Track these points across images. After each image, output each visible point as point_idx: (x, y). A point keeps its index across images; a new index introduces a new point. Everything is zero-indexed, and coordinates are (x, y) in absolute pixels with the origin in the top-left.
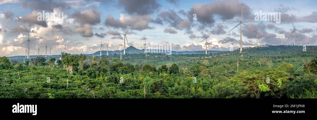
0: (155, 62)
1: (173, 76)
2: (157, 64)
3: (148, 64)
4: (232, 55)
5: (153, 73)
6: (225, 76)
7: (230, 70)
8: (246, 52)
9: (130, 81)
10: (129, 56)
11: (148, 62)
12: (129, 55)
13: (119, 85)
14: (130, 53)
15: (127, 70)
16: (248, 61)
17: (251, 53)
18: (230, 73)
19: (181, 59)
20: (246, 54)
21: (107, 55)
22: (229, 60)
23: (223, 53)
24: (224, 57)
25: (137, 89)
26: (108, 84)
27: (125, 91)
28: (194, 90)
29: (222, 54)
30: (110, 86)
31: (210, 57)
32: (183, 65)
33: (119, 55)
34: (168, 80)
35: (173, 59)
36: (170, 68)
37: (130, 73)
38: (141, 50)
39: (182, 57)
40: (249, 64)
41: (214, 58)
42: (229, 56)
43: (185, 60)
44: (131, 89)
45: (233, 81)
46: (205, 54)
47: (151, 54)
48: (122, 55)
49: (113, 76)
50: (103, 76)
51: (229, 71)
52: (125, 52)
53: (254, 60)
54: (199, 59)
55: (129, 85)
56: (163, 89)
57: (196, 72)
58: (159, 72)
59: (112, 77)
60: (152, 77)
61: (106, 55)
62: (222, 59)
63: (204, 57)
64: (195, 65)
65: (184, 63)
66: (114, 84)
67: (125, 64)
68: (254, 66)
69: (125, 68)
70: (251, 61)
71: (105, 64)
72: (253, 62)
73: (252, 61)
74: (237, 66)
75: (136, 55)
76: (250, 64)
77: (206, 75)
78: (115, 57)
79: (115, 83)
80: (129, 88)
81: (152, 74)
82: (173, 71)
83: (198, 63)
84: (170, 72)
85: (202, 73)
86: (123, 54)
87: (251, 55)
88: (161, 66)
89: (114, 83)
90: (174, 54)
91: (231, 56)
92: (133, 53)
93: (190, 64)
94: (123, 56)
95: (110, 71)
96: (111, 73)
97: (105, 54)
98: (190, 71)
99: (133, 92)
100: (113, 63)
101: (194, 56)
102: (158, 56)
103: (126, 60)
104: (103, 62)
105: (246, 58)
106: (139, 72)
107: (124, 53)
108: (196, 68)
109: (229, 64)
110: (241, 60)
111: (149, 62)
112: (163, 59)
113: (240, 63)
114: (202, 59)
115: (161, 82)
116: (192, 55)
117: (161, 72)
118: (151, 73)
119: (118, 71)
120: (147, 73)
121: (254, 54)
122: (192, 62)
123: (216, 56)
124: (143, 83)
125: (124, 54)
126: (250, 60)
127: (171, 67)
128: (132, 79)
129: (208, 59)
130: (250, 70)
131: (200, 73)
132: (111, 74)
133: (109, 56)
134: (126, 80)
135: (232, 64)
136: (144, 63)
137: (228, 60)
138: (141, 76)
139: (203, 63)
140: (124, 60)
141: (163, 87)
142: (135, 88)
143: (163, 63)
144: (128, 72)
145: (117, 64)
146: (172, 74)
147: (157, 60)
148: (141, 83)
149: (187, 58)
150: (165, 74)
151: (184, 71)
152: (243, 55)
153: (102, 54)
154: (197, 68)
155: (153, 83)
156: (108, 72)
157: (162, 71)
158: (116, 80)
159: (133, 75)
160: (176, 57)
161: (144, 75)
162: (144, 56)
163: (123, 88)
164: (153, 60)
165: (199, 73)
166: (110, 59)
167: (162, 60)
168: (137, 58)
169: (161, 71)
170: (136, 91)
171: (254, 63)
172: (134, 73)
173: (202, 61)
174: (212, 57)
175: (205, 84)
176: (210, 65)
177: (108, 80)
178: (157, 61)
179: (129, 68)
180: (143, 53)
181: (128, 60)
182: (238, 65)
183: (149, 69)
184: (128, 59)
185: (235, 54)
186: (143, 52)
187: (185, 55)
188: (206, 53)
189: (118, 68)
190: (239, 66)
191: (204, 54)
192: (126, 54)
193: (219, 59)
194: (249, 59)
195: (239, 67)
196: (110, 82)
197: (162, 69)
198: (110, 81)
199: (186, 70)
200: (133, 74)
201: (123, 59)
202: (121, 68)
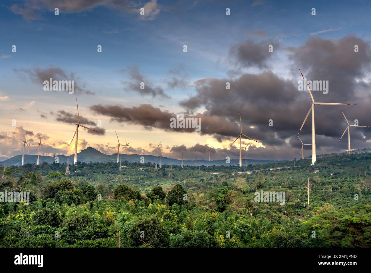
0: (137, 181)
1: (175, 209)
2: (142, 185)
3: (124, 185)
4: (294, 169)
5: (134, 202)
6: (280, 212)
7: (291, 200)
8: (326, 164)
9: (86, 220)
10: (85, 168)
11: (123, 181)
12: (84, 164)
13: (62, 230)
14: (88, 161)
15: (79, 197)
16: (330, 183)
17: (338, 166)
18: (292, 206)
19: (190, 175)
20: (326, 168)
21: (38, 164)
22: (289, 180)
23: (275, 164)
24: (277, 172)
25: (102, 237)
26: (36, 227)
27: (74, 242)
28: (222, 240)
29: (273, 167)
30: (41, 232)
31: (249, 173)
32: (194, 188)
33: (63, 165)
34: (167, 217)
35: (174, 175)
36: (170, 193)
37: (86, 202)
38: (109, 156)
39: (191, 171)
40: (334, 189)
41: (256, 175)
42: (289, 172)
43: (198, 178)
44: (89, 237)
45: (314, 226)
46: (239, 167)
47: (130, 164)
48: (70, 166)
49: (49, 210)
50: (26, 211)
51: (290, 203)
52: (78, 158)
53: (344, 181)
54: (226, 175)
55: (85, 229)
56: (158, 237)
57: (221, 203)
58: (146, 200)
59: (47, 213)
60: (133, 212)
61: (34, 164)
62: (274, 178)
63: (236, 172)
64: (218, 189)
65: (197, 183)
66: (49, 228)
67: (77, 185)
68: (346, 193)
69: (76, 193)
70: (338, 182)
71: (32, 182)
72: (342, 185)
73: (340, 184)
74: (306, 192)
75: (98, 166)
76: (336, 189)
77: (241, 209)
78: (55, 169)
79: (53, 226)
80: (84, 236)
81: (134, 204)
82: (176, 199)
83: (225, 184)
84: (168, 201)
85: (234, 204)
86: (71, 164)
87: (337, 170)
88: (150, 189)
89: (49, 226)
90: (177, 166)
91: (292, 171)
92: (93, 162)
93: (209, 186)
94: (73, 168)
95: (42, 198)
96: (45, 203)
97: (32, 163)
98: (208, 201)
99: (93, 244)
100: (50, 182)
101: (217, 170)
102: (145, 169)
103: (78, 176)
104: (26, 179)
105: (325, 177)
106: (106, 202)
107: (75, 161)
108: (220, 195)
109: (290, 188)
110: (315, 180)
111: (127, 179)
112: (153, 175)
113: (313, 186)
114: (233, 177)
115: (154, 222)
116: (212, 168)
117: (150, 200)
118: (131, 202)
119: (60, 200)
120: (123, 203)
121: (344, 169)
122: (213, 181)
123: (262, 172)
124: (113, 224)
125: (74, 164)
126: (336, 181)
127: (172, 191)
128: (91, 216)
129: (244, 176)
130: (335, 203)
131: (230, 205)
132: (44, 206)
133: (40, 166)
134: (77, 219)
135: (295, 189)
136: (115, 182)
137: (285, 179)
138: (110, 209)
139: (235, 184)
140: (74, 175)
141: (157, 233)
142: (97, 235)
143: (154, 183)
144: (81, 201)
145: (59, 184)
146: (175, 205)
147: (142, 176)
148: (111, 225)
149: (202, 173)
150: (160, 206)
151: (196, 200)
152: (319, 169)
153: (27, 163)
154: (223, 193)
155: (137, 224)
156: (36, 202)
157: (153, 198)
158: (55, 219)
159: (93, 207)
160: (180, 171)
161: (115, 207)
162: (115, 168)
163: (69, 236)
164: (134, 177)
165: (227, 205)
166: (43, 174)
167: (151, 177)
168: (101, 172)
169: (152, 200)
170: (99, 243)
171: (345, 188)
172: (95, 203)
173: (233, 179)
174: (254, 172)
175: (244, 228)
176: (249, 189)
177: (37, 220)
178: (142, 179)
179: (85, 193)
180: (114, 162)
181: (83, 175)
182: (308, 190)
183: (128, 195)
184: (82, 173)
185: (302, 168)
186: (114, 159)
187: (198, 168)
188: (241, 165)
189: (60, 191)
190: (312, 193)
191: (237, 166)
192: (79, 163)
193: (268, 178)
194: (333, 178)
195: (311, 195)
196: (41, 225)
197: (154, 194)
198: (39, 221)
199: (201, 198)
200: (92, 205)
201: (72, 174)
202: (67, 191)
